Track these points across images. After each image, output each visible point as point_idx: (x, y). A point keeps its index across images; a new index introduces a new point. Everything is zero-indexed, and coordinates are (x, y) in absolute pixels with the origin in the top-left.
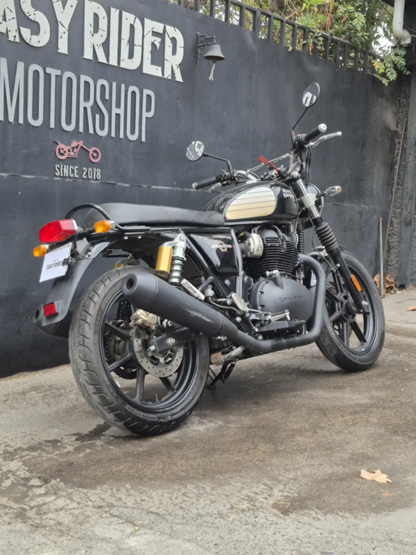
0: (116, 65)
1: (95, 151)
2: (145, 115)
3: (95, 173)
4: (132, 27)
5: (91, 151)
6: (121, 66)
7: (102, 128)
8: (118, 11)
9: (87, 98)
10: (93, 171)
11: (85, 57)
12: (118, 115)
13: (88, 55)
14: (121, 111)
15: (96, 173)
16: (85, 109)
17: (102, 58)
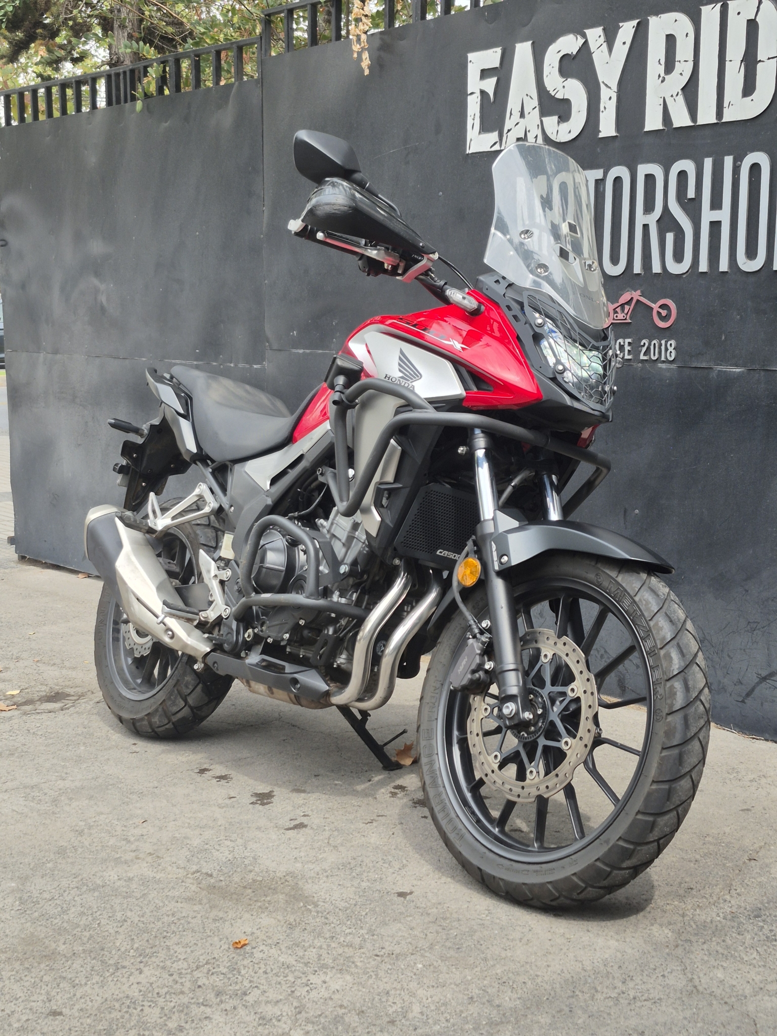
0: (715, 121)
1: (663, 306)
3: (663, 348)
4: (752, 26)
5: (655, 307)
6: (724, 120)
7: (679, 257)
8: (719, 5)
9: (649, 207)
10: (660, 345)
11: (648, 127)
12: (715, 226)
13: (653, 122)
14: (724, 216)
15: (666, 349)
16: (646, 227)
17: (681, 119)
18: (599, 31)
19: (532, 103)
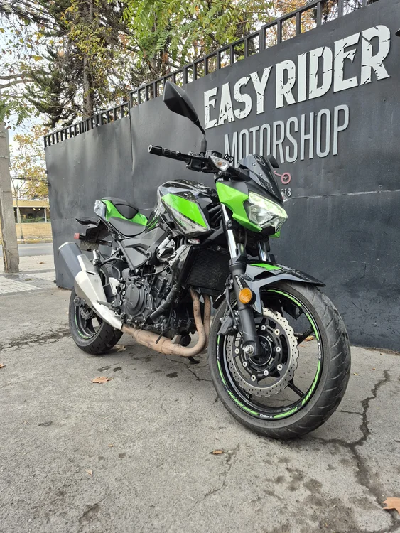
0: (306, 99)
1: (286, 175)
2: (337, 129)
4: (321, 59)
5: (282, 176)
6: (309, 99)
7: (291, 155)
8: (306, 54)
9: (278, 138)
10: (284, 191)
11: (277, 107)
12: (307, 141)
13: (279, 104)
14: (310, 136)
15: (287, 192)
16: (277, 145)
17: (291, 100)
18: (256, 73)
19: (230, 106)
